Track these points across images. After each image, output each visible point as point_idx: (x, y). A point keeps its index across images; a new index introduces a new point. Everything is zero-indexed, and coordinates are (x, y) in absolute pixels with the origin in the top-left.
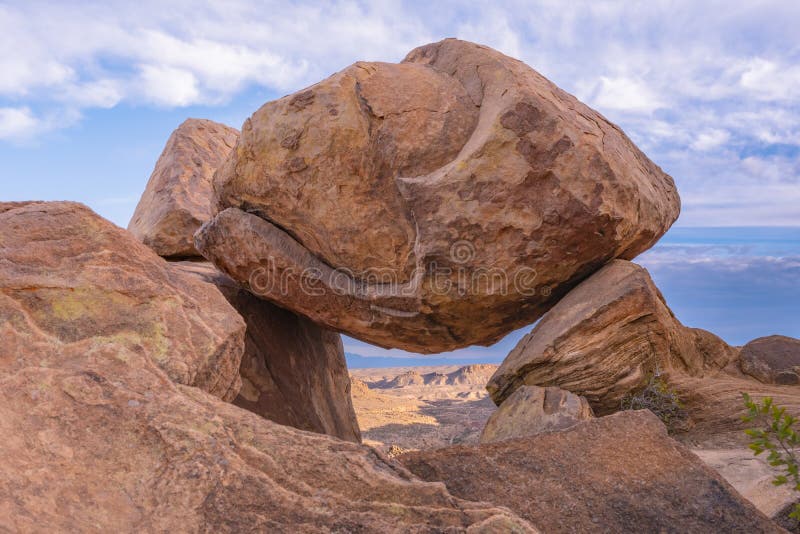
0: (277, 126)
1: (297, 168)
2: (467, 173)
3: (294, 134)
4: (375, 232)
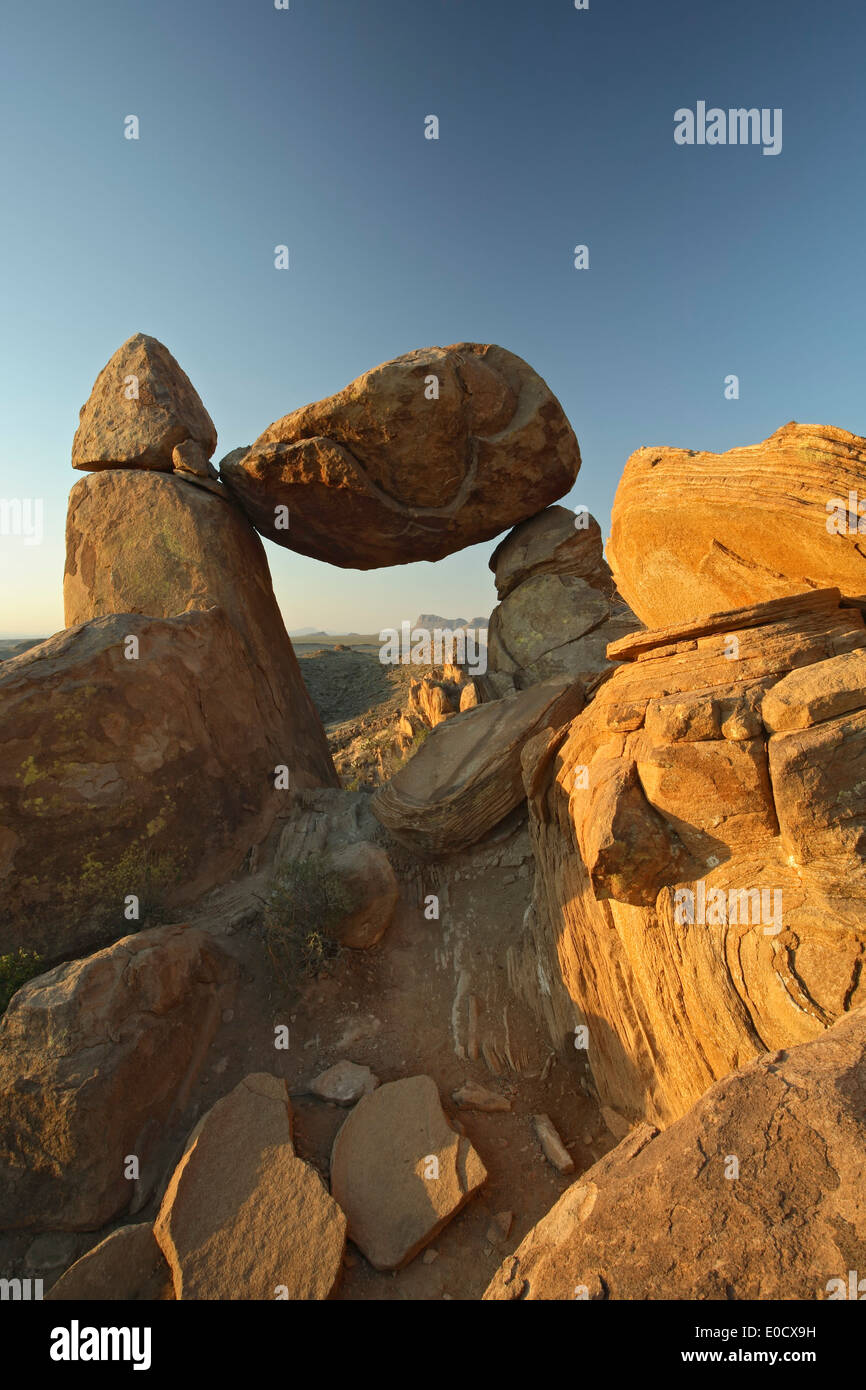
0: (398, 385)
1: (402, 417)
2: (515, 440)
3: (410, 393)
4: (438, 470)
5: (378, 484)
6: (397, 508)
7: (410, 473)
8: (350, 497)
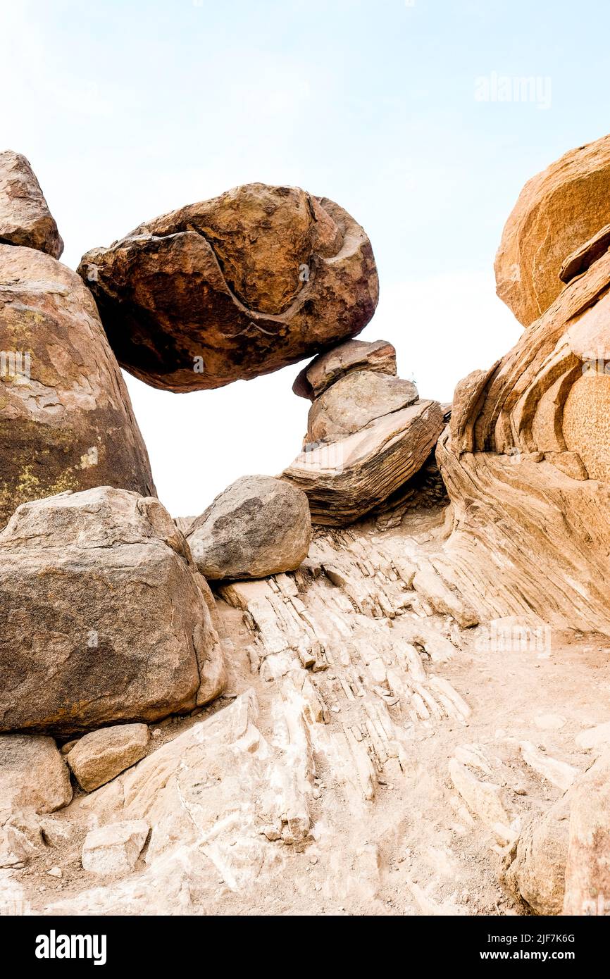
0: (265, 198)
1: (265, 226)
2: (342, 265)
3: (273, 207)
5: (231, 284)
6: (243, 309)
7: (259, 278)
8: (206, 292)
